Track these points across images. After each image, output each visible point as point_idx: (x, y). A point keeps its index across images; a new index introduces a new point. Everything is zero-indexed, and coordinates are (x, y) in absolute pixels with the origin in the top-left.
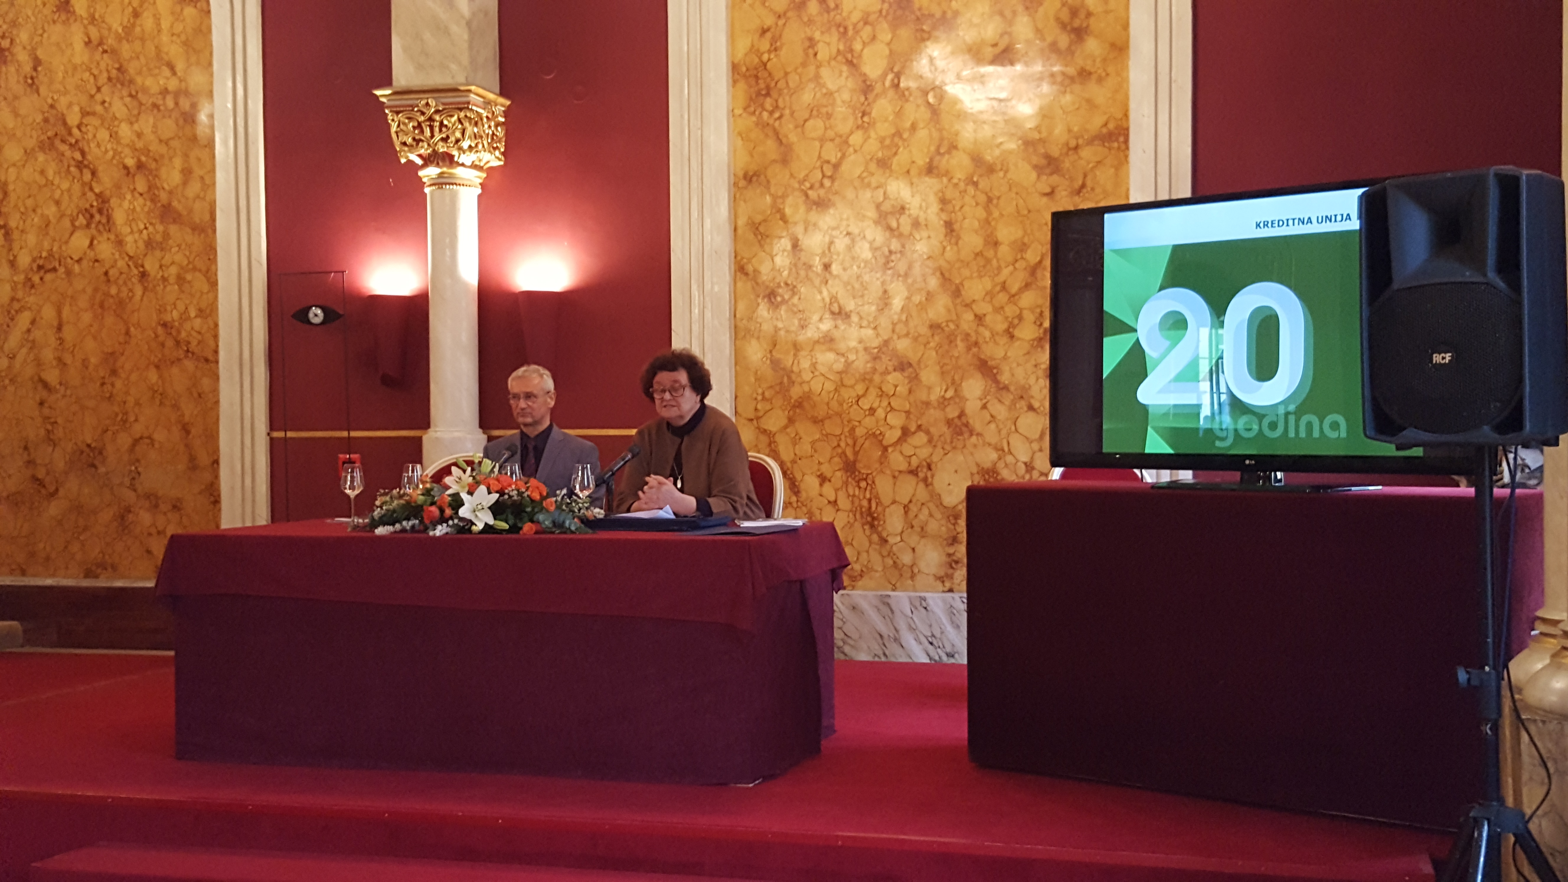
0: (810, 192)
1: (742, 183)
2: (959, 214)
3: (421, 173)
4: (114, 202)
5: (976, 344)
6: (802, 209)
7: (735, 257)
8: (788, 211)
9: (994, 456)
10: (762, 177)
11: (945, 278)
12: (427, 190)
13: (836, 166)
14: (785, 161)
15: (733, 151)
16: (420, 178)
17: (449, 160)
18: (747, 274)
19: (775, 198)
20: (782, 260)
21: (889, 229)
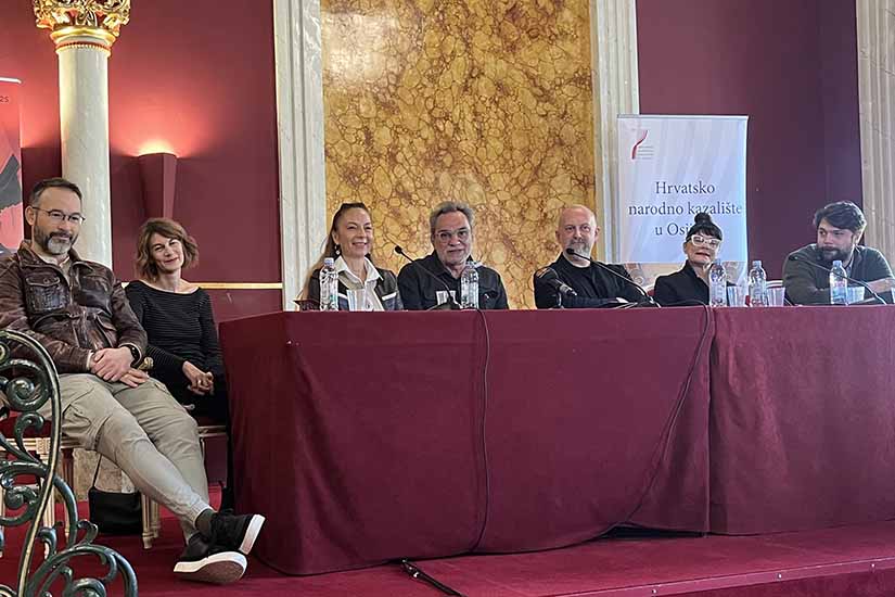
0: (380, 95)
6: (373, 109)
12: (58, 52)
13: (398, 77)
18: (331, 157)
19: (352, 97)
21: (438, 129)
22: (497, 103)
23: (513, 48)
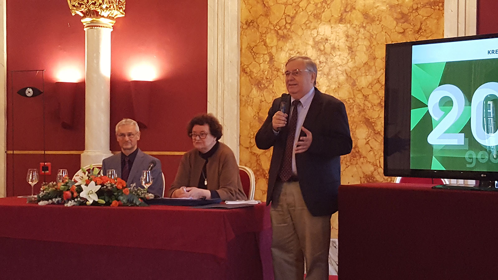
0: (279, 31)
1: (245, 26)
2: (356, 43)
3: (82, 21)
5: (364, 110)
6: (275, 40)
7: (241, 64)
8: (268, 41)
9: (372, 168)
10: (255, 23)
11: (349, 76)
12: (85, 29)
13: (293, 18)
14: (267, 15)
15: (240, 10)
16: (82, 23)
17: (96, 14)
18: (246, 73)
19: (262, 34)
20: (265, 66)
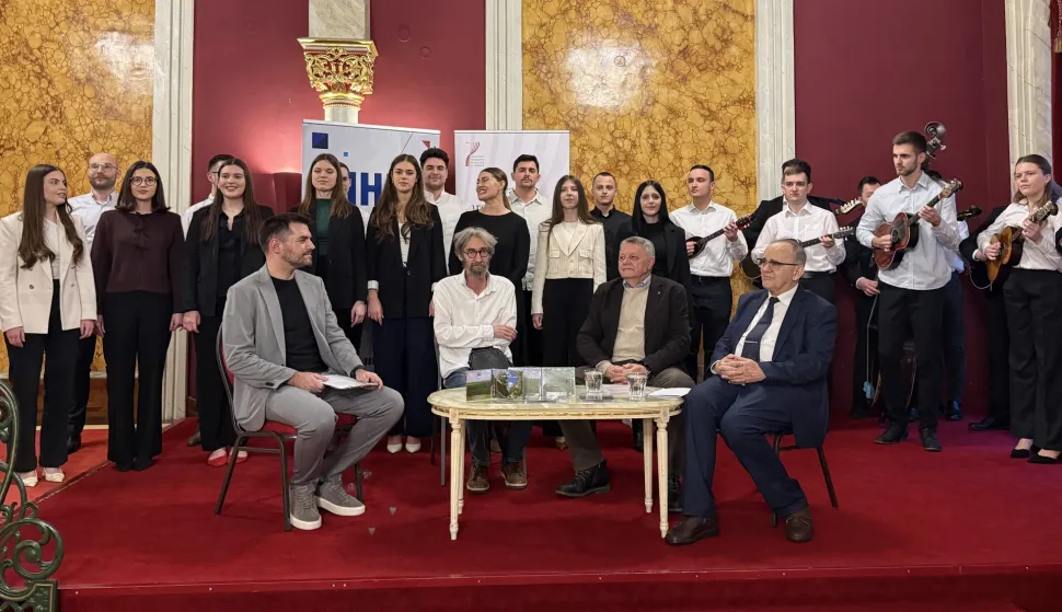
1: (528, 115)
2: (659, 140)
3: (321, 96)
4: (66, 103)
10: (540, 112)
12: (326, 107)
14: (554, 103)
16: (321, 99)
17: (346, 88)
21: (618, 146)
22: (669, 124)
23: (684, 79)
